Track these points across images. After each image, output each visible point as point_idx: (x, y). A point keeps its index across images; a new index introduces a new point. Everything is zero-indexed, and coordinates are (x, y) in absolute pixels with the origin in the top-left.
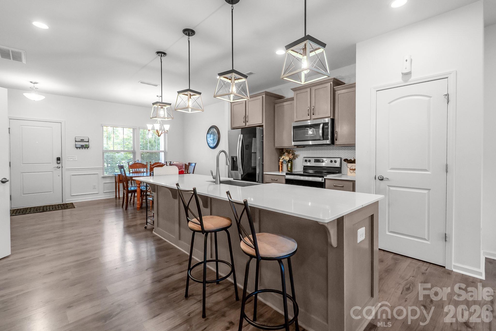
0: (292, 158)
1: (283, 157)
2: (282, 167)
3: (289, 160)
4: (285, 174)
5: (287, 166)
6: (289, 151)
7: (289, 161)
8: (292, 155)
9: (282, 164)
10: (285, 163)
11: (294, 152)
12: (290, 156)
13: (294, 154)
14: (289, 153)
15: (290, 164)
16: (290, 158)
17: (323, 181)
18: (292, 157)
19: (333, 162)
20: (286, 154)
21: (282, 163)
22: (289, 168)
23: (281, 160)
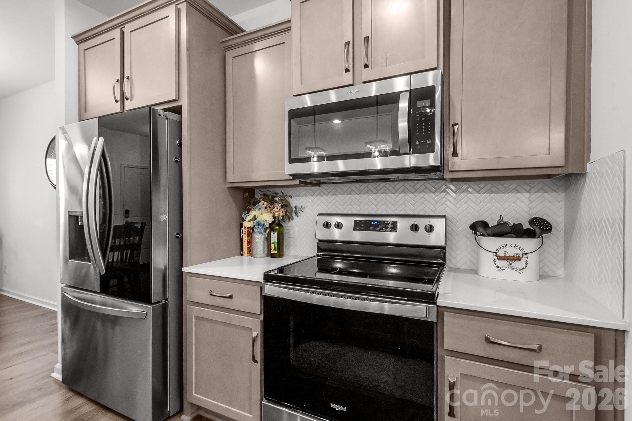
0: (283, 216)
1: (252, 214)
2: (249, 243)
3: (273, 222)
4: (262, 277)
5: (268, 239)
6: (271, 197)
7: (271, 227)
8: (282, 207)
9: (249, 234)
10: (261, 233)
11: (287, 198)
12: (275, 210)
13: (287, 206)
14: (272, 203)
15: (276, 233)
16: (274, 218)
17: (433, 318)
18: (282, 213)
19: (422, 229)
20: (263, 204)
21: (251, 231)
22: (272, 246)
23: (247, 224)
